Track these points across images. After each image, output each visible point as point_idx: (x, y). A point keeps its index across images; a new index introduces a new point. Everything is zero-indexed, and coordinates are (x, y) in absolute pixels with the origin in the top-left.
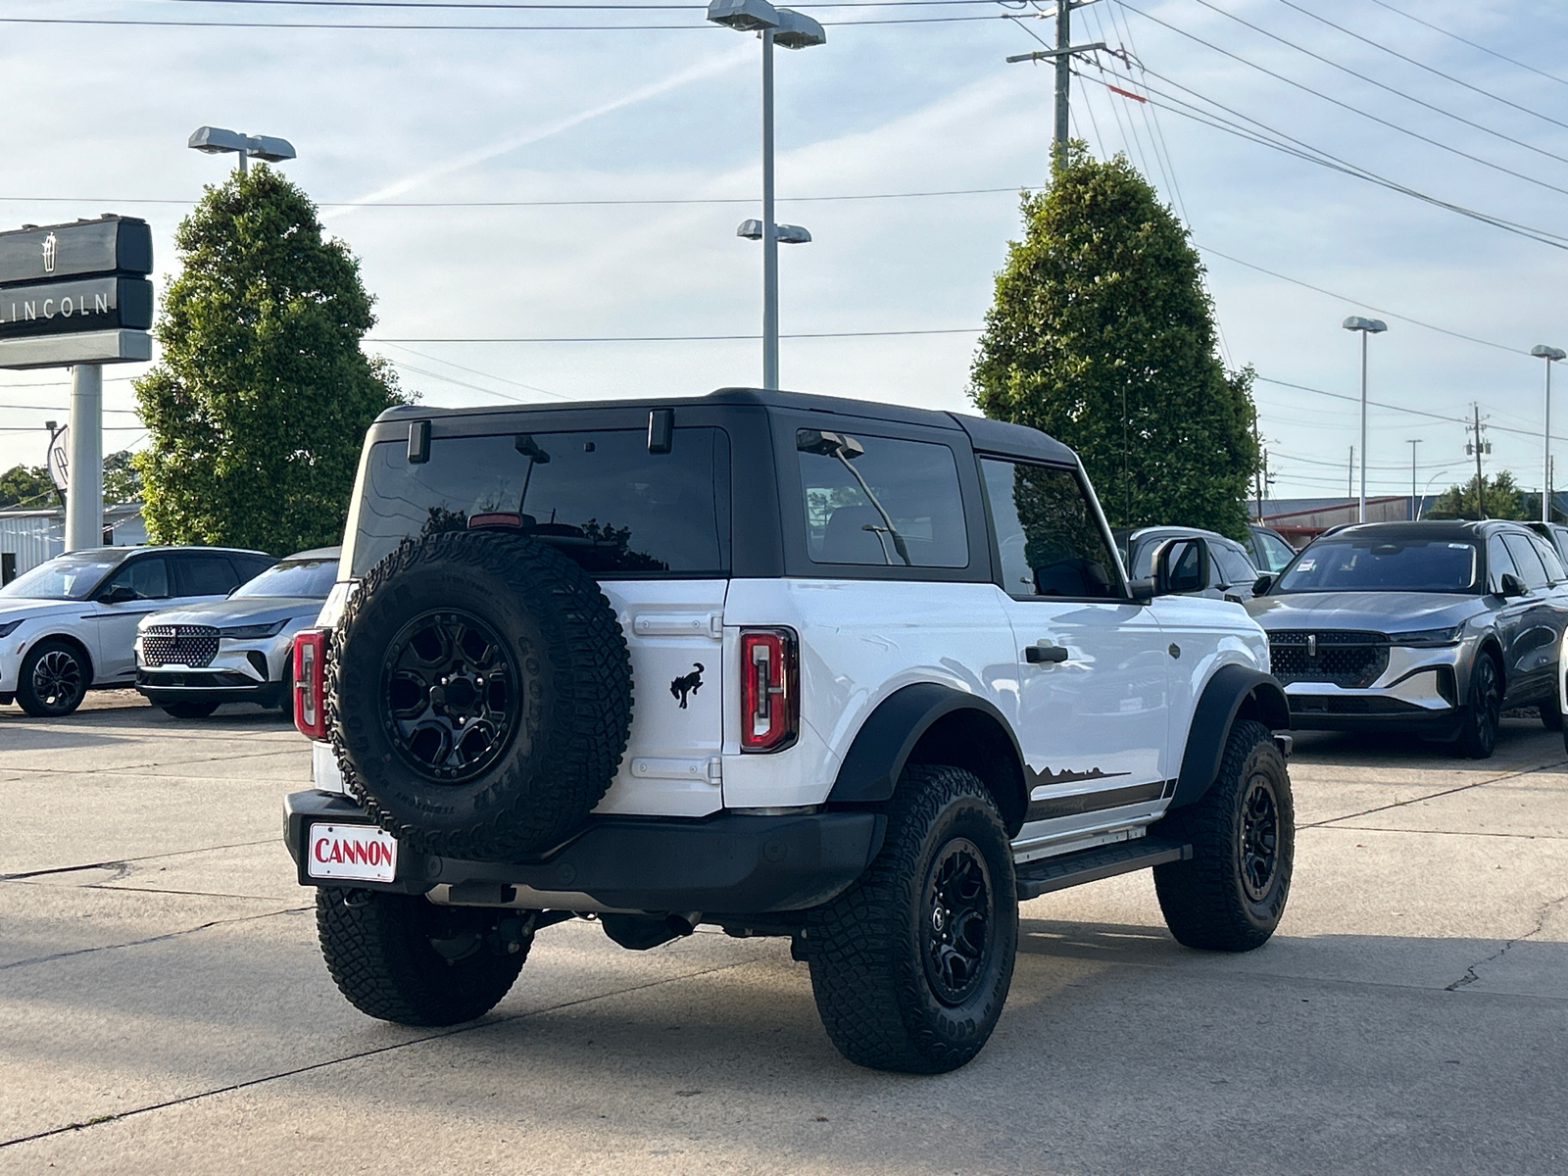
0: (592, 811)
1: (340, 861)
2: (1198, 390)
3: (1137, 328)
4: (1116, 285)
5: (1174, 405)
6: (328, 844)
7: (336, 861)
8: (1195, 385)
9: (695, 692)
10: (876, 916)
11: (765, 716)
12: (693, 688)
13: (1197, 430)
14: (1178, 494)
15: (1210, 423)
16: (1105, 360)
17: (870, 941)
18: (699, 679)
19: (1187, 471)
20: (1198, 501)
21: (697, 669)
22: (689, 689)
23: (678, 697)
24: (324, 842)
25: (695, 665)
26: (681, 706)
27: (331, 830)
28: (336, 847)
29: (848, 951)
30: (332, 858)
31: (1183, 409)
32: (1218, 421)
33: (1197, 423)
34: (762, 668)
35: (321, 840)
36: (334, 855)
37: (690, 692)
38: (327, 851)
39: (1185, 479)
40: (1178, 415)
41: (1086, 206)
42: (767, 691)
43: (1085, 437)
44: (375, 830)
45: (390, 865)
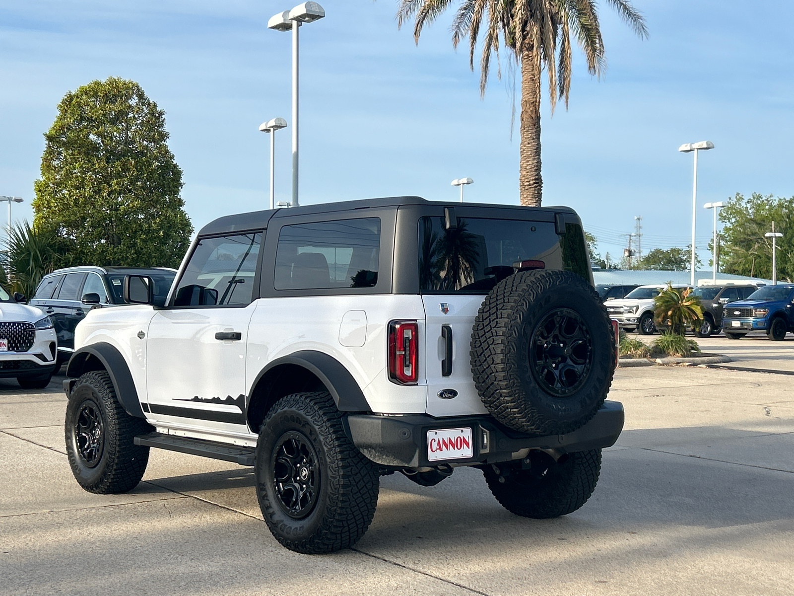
1: (441, 450)
6: (435, 441)
7: (439, 450)
24: (433, 441)
27: (436, 433)
28: (439, 442)
30: (437, 449)
38: (435, 446)
44: (459, 430)
45: (469, 448)
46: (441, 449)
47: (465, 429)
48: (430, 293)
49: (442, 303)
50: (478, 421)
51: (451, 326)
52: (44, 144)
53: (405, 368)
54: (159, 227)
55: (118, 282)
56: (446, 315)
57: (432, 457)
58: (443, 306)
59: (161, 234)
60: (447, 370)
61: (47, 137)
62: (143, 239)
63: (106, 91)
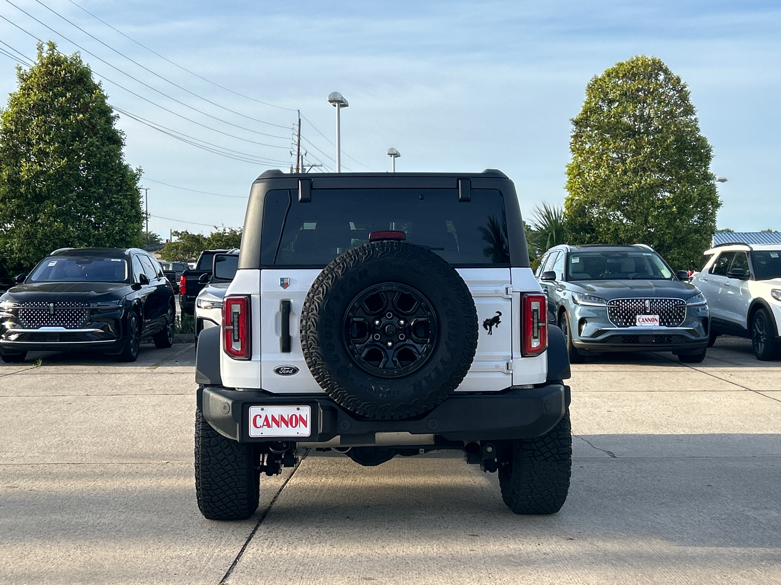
0: (455, 390)
2: (121, 178)
3: (92, 144)
4: (82, 121)
5: (110, 186)
6: (261, 417)
7: (267, 427)
8: (119, 176)
9: (497, 326)
10: (563, 437)
11: (536, 338)
12: (495, 324)
13: (121, 199)
14: (115, 231)
15: (126, 195)
16: (75, 160)
17: (560, 449)
18: (499, 319)
19: (118, 220)
20: (124, 235)
21: (498, 314)
22: (494, 325)
23: (487, 329)
24: (259, 417)
25: (497, 312)
26: (489, 333)
27: (262, 409)
28: (266, 419)
29: (547, 455)
30: (263, 425)
31: (114, 188)
32: (130, 195)
33: (121, 196)
34: (535, 313)
35: (256, 416)
36: (265, 424)
37: (494, 327)
38: (260, 422)
39: (117, 224)
40: (112, 191)
41: (62, 78)
42: (538, 325)
43: (64, 200)
44: (295, 408)
45: (306, 427)
46: (269, 426)
47: (301, 408)
48: (271, 268)
49: (282, 277)
50: (317, 400)
51: (292, 301)
52: (572, 128)
53: (233, 343)
54: (674, 203)
55: (576, 260)
56: (286, 290)
57: (253, 432)
58: (283, 281)
59: (674, 210)
60: (286, 347)
61: (574, 121)
62: (654, 216)
63: (625, 71)
